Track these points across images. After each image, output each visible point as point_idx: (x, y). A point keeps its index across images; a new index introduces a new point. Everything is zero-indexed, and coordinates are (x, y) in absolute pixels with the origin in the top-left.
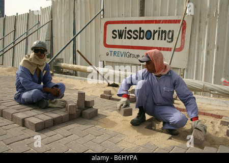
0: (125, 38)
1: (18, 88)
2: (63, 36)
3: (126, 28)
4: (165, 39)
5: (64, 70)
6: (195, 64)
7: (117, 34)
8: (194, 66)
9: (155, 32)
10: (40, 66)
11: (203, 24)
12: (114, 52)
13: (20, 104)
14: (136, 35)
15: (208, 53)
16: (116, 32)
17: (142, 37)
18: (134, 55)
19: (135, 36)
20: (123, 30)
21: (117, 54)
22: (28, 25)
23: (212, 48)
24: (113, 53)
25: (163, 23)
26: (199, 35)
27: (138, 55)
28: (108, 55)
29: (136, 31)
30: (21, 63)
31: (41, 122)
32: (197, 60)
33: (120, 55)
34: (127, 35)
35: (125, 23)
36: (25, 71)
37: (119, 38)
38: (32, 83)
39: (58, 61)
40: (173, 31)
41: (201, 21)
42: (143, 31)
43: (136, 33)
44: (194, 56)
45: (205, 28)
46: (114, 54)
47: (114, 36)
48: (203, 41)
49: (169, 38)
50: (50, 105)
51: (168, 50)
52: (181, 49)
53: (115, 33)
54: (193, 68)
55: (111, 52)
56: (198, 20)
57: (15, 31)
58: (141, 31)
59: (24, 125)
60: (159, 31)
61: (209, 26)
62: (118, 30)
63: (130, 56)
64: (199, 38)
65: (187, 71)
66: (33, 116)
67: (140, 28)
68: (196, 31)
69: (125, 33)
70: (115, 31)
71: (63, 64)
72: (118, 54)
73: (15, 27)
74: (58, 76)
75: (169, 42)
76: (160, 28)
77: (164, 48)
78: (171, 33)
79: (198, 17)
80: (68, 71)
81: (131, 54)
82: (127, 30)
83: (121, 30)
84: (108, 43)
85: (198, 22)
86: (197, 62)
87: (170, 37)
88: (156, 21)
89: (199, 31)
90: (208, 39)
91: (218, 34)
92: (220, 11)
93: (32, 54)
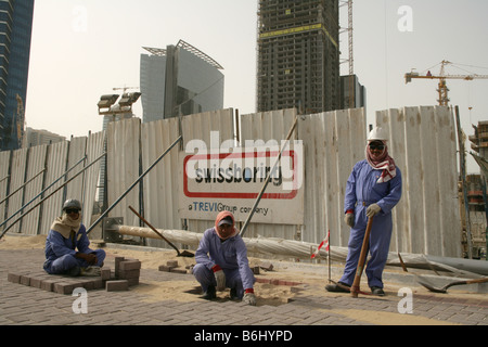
1: (47, 256)
2: (123, 179)
5: (125, 237)
6: (315, 216)
8: (313, 220)
10: (74, 227)
11: (320, 155)
12: (200, 203)
15: (330, 198)
18: (229, 207)
21: (204, 208)
22: (67, 161)
23: (334, 190)
24: (198, 205)
26: (316, 172)
27: (235, 207)
28: (190, 209)
30: (52, 227)
32: (318, 210)
33: (208, 208)
36: (57, 235)
38: (64, 248)
39: (115, 221)
41: (317, 151)
45: (323, 160)
46: (201, 207)
48: (322, 180)
50: (84, 273)
52: (292, 195)
54: (313, 224)
55: (195, 203)
56: (314, 150)
57: (45, 171)
59: (52, 291)
61: (328, 159)
63: (222, 209)
64: (317, 177)
65: (305, 229)
68: (312, 166)
71: (120, 227)
72: (206, 207)
73: (46, 164)
74: (113, 247)
80: (131, 238)
81: (224, 206)
84: (190, 190)
85: (314, 153)
86: (318, 213)
89: (317, 165)
90: (329, 178)
91: (341, 170)
92: (340, 136)
93: (65, 216)
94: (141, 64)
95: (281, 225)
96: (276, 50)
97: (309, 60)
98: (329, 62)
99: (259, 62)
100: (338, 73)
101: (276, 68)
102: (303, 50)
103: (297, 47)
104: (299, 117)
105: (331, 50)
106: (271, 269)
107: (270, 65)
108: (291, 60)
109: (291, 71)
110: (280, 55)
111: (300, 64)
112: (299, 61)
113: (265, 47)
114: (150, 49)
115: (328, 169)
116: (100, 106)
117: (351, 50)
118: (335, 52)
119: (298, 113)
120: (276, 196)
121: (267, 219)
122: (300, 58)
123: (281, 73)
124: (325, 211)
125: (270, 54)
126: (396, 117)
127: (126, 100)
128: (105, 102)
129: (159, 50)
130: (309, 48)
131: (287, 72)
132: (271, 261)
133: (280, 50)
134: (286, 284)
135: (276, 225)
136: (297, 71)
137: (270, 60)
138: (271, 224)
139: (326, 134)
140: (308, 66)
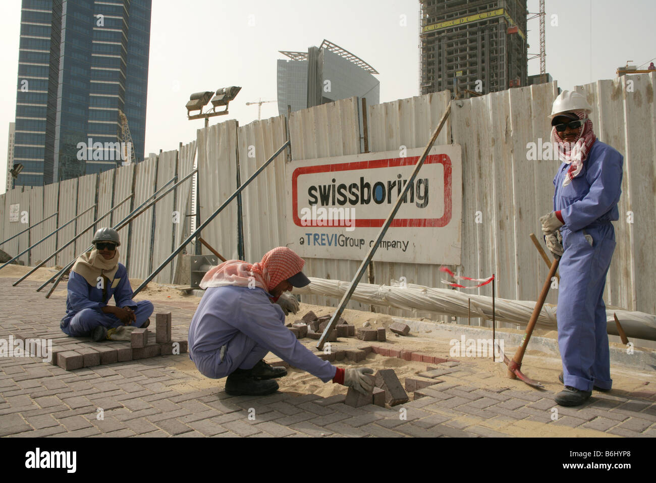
0: (334, 204)
3: (334, 181)
4: (412, 201)
6: (478, 252)
7: (318, 194)
8: (475, 258)
9: (391, 186)
10: (106, 271)
11: (485, 160)
12: (315, 235)
13: (70, 336)
14: (354, 194)
15: (501, 225)
16: (316, 190)
17: (366, 198)
18: (354, 241)
19: (354, 198)
20: (329, 186)
21: (319, 241)
23: (508, 213)
24: (312, 237)
25: (404, 164)
26: (480, 185)
27: (362, 240)
28: (302, 243)
29: (355, 185)
30: (75, 267)
31: (77, 357)
32: (483, 242)
33: (326, 242)
34: (337, 196)
35: (332, 170)
36: (78, 280)
37: (323, 205)
38: (86, 300)
39: (206, 261)
40: (427, 180)
41: (482, 154)
42: (368, 185)
43: (354, 190)
44: (475, 234)
45: (491, 168)
46: (315, 239)
47: (313, 200)
48: (489, 198)
49: (420, 198)
50: (113, 336)
51: (419, 226)
52: (444, 221)
53: (313, 192)
54: (475, 264)
55: (309, 235)
56: (476, 152)
57: (133, 197)
58: (365, 185)
60: (400, 182)
61: (497, 165)
62: (320, 187)
63: (345, 243)
64: (480, 193)
65: (462, 272)
66: (73, 350)
67: (362, 179)
68: (473, 178)
69: (334, 191)
70: (313, 188)
72: (323, 240)
75: (422, 206)
76: (400, 176)
77: (411, 220)
78: (422, 186)
79: (475, 145)
81: (347, 239)
82: (337, 184)
83: (325, 187)
85: (476, 157)
87: (422, 194)
88: (391, 160)
89: (480, 176)
90: (499, 194)
91: (518, 181)
92: (516, 129)
93: (94, 252)
94: (278, 72)
95: (429, 265)
96: (444, 47)
97: (487, 58)
98: (513, 58)
99: (423, 63)
100: (526, 72)
101: (444, 69)
102: (479, 44)
103: (471, 41)
104: (453, 104)
105: (515, 42)
106: (406, 332)
107: (436, 67)
108: (463, 58)
109: (464, 73)
110: (450, 53)
111: (475, 63)
112: (474, 59)
113: (429, 42)
114: (288, 54)
115: (498, 181)
116: (190, 108)
117: (543, 41)
118: (522, 45)
119: (452, 98)
120: (420, 223)
121: (408, 257)
122: (475, 56)
123: (451, 76)
124: (493, 245)
125: (436, 52)
126: (610, 94)
127: (221, 97)
128: (196, 101)
129: (300, 54)
130: (486, 42)
131: (459, 74)
132: (407, 321)
133: (450, 45)
134: (423, 359)
135: (421, 265)
136: (472, 72)
137: (436, 60)
138: (413, 265)
139: (495, 127)
140: (486, 65)
